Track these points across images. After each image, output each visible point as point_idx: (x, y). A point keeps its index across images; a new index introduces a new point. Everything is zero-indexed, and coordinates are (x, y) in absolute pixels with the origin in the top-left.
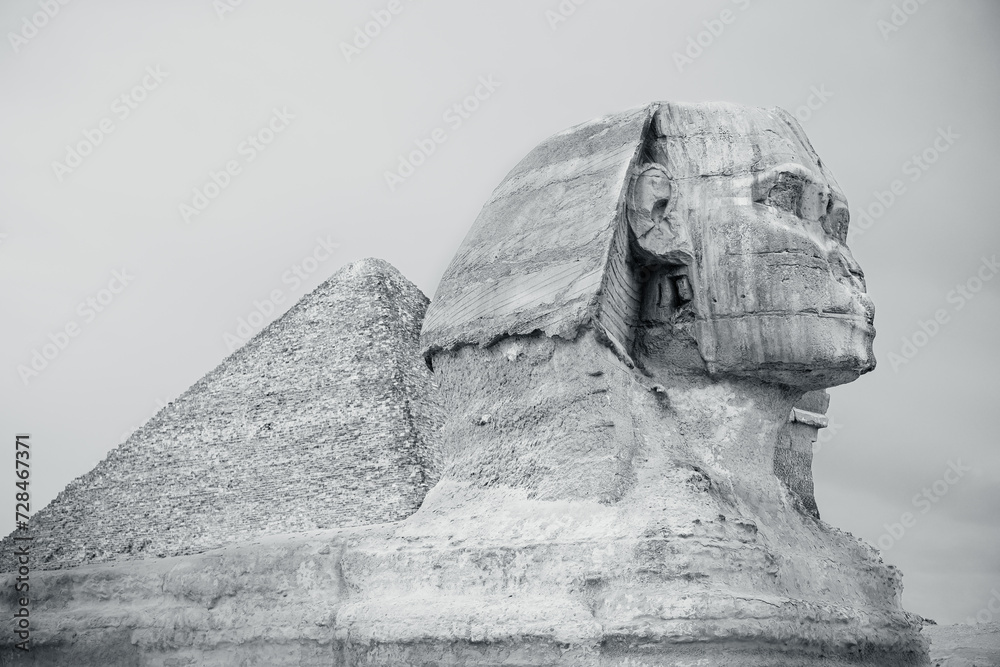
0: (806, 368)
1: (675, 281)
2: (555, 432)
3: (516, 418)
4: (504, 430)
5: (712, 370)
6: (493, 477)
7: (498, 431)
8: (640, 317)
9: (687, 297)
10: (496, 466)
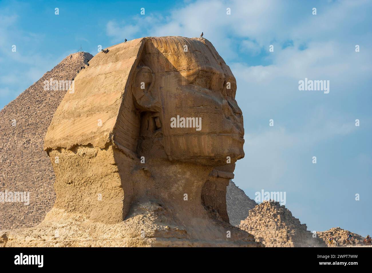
0: (212, 158)
1: (154, 118)
2: (99, 189)
3: (83, 182)
4: (78, 186)
5: (171, 159)
6: (73, 208)
7: (76, 187)
8: (140, 134)
9: (159, 126)
10: (75, 203)
